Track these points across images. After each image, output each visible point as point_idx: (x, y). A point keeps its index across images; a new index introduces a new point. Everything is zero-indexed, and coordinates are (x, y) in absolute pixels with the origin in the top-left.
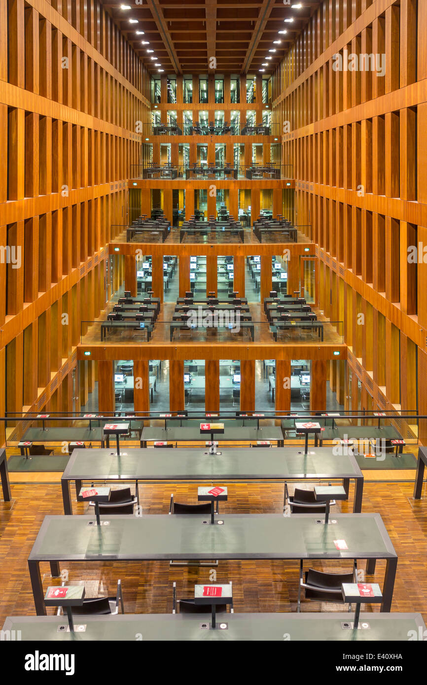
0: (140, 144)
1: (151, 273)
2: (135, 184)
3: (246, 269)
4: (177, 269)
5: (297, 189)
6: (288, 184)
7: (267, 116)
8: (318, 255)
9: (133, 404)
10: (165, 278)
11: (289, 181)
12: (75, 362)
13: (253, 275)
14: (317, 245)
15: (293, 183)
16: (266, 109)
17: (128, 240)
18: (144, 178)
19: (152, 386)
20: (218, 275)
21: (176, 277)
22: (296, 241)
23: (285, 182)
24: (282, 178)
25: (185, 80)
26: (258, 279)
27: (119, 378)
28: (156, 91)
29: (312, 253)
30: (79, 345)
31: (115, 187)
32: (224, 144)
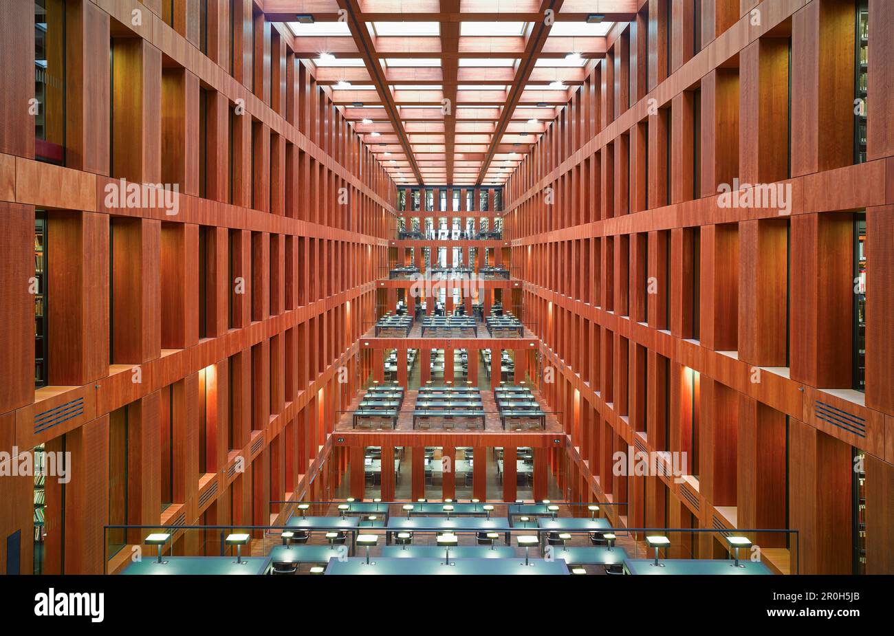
0: (387, 247)
1: (396, 362)
2: (382, 284)
3: (479, 357)
4: (419, 358)
5: (524, 290)
6: (516, 285)
7: (498, 221)
8: (541, 350)
9: (380, 486)
10: (409, 368)
11: (516, 282)
12: (330, 448)
13: (485, 364)
14: (541, 340)
15: (521, 283)
16: (498, 216)
17: (376, 336)
18: (390, 278)
19: (396, 470)
20: (455, 364)
21: (418, 365)
22: (522, 336)
23: (513, 282)
24: (512, 278)
25: (426, 190)
26: (489, 368)
27: (368, 461)
28: (401, 199)
29: (536, 349)
30: (334, 432)
31: (364, 288)
32: (460, 248)
